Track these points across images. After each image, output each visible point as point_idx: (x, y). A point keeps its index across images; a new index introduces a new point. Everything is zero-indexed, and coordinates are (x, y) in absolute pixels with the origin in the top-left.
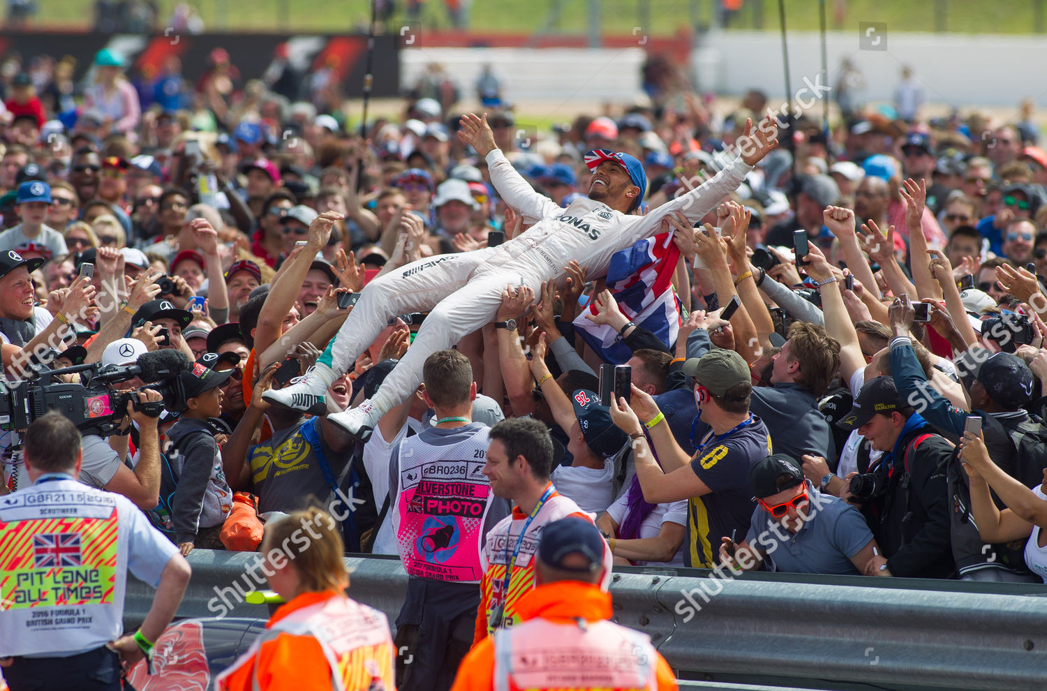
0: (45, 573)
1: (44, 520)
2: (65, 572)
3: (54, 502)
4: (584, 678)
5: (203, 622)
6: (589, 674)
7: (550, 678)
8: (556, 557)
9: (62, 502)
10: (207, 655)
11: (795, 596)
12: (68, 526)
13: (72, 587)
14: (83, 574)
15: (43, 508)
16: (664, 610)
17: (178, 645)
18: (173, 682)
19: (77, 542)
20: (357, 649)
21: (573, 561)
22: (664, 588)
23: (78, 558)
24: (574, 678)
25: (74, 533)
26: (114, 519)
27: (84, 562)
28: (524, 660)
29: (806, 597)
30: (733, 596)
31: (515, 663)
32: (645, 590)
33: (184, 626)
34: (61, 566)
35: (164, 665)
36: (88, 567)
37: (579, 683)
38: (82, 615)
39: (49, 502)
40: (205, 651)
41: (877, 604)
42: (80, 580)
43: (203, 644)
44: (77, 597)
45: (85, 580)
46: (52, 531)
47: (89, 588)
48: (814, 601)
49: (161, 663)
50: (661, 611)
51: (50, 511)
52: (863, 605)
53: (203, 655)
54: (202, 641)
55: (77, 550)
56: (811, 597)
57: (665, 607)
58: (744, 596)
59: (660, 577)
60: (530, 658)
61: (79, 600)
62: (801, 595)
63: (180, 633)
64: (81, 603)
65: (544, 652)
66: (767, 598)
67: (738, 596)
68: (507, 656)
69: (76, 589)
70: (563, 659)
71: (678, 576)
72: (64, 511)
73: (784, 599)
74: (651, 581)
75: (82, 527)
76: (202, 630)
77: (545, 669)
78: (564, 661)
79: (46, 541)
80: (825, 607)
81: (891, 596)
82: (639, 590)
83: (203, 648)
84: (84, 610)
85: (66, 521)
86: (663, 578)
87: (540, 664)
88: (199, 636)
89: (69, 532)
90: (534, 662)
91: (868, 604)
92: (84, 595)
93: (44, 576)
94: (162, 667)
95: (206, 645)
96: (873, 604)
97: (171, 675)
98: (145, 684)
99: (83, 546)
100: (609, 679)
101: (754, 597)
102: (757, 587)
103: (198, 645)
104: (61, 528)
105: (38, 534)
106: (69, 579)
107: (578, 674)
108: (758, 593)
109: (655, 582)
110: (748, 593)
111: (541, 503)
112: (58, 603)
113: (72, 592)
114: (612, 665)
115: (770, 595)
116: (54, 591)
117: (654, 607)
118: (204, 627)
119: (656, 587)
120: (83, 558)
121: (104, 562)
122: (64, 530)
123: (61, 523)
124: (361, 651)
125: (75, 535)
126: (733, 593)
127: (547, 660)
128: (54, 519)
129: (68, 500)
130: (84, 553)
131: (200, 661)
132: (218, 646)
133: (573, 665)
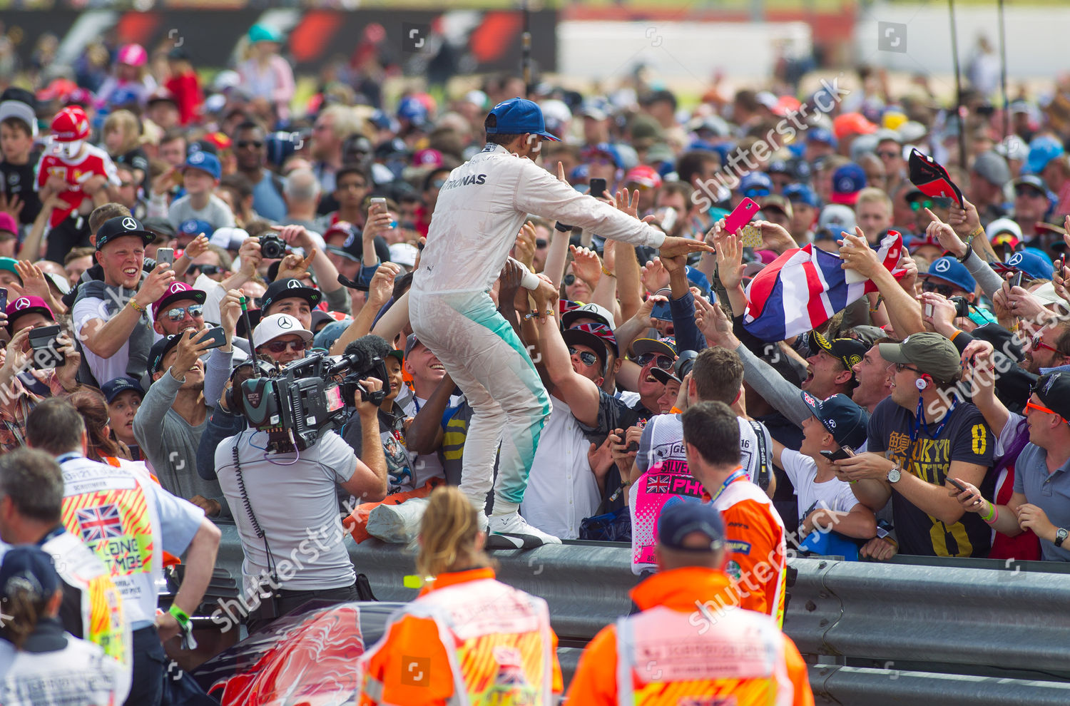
0: (95, 546)
1: (81, 496)
2: (111, 544)
3: (82, 478)
4: (709, 669)
5: (360, 607)
6: (714, 665)
7: (675, 670)
8: (677, 537)
9: (89, 477)
10: (364, 640)
11: (965, 581)
12: (104, 498)
13: (120, 559)
14: (126, 544)
15: (76, 484)
16: (831, 595)
17: (335, 630)
18: (328, 668)
19: (115, 513)
20: (488, 635)
21: (695, 540)
22: (831, 573)
23: (119, 529)
24: (698, 670)
25: (111, 504)
26: (139, 489)
27: (125, 532)
28: (647, 652)
29: (976, 583)
30: (901, 581)
31: (638, 656)
32: (811, 575)
33: (341, 610)
34: (107, 538)
35: (320, 650)
36: (129, 536)
37: (703, 674)
38: (132, 586)
39: (78, 479)
40: (362, 636)
41: (1050, 590)
42: (125, 550)
43: (360, 629)
44: (125, 568)
45: (129, 550)
46: (91, 505)
47: (132, 557)
48: (985, 586)
49: (317, 648)
50: (828, 596)
51: (82, 486)
52: (1035, 590)
53: (361, 641)
54: (359, 626)
55: (117, 520)
56: (982, 582)
57: (832, 593)
58: (913, 581)
59: (826, 561)
60: (653, 650)
61: (127, 570)
62: (972, 581)
63: (337, 618)
64: (129, 573)
65: (668, 643)
66: (936, 583)
67: (907, 581)
68: (630, 648)
69: (123, 560)
70: (687, 650)
71: (846, 560)
72: (95, 485)
73: (954, 584)
74: (818, 565)
75: (116, 498)
76: (359, 614)
77: (669, 661)
78: (688, 652)
79: (89, 515)
80: (996, 593)
81: (1064, 581)
82: (806, 575)
83: (360, 633)
84: (132, 581)
85: (100, 494)
86: (830, 562)
87: (664, 655)
88: (355, 620)
89: (105, 505)
90: (658, 654)
91: (1040, 589)
92: (130, 565)
93: (95, 549)
94: (318, 653)
95: (363, 629)
96: (1045, 589)
97: (327, 661)
98: (300, 670)
99: (121, 516)
100: (735, 668)
101: (923, 582)
102: (927, 572)
103: (355, 629)
104: (97, 501)
105: (79, 509)
106: (116, 551)
107: (704, 665)
108: (928, 579)
109: (822, 566)
110: (917, 578)
111: (723, 487)
112: (112, 575)
113: (120, 563)
114: (738, 653)
115: (940, 580)
116: (107, 563)
117: (822, 592)
118: (361, 611)
119: (823, 572)
120: (123, 528)
121: (141, 531)
122: (101, 503)
123: (96, 497)
124: (492, 638)
125: (112, 506)
126: (902, 578)
127: (671, 652)
128: (89, 493)
129: (94, 475)
130: (124, 523)
131: (357, 647)
132: (371, 631)
133: (697, 656)
